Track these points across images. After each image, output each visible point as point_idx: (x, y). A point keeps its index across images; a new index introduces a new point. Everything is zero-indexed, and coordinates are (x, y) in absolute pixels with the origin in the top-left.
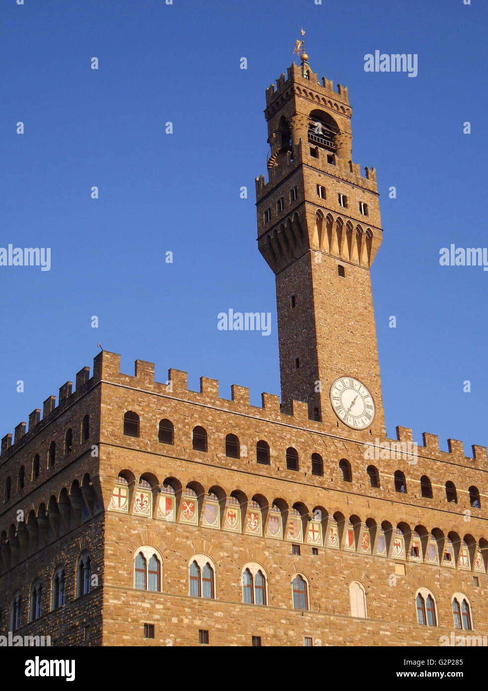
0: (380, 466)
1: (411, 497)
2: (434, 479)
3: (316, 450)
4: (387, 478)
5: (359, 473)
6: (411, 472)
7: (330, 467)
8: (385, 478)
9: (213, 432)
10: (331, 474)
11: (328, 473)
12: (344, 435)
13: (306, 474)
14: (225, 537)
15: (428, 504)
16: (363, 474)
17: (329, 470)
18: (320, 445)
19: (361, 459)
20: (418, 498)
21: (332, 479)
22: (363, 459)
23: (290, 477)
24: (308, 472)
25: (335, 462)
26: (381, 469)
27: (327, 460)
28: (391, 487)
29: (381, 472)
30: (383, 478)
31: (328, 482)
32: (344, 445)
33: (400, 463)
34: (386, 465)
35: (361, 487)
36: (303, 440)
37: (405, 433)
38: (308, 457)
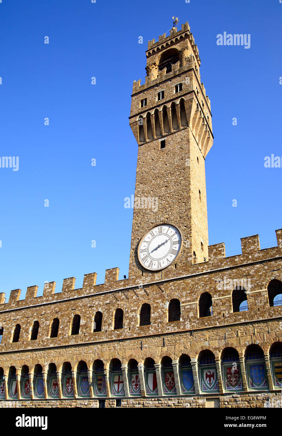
0: (182, 296)
1: (217, 317)
2: (251, 286)
3: (118, 307)
4: (188, 307)
5: (158, 312)
7: (129, 317)
9: (43, 322)
10: (129, 324)
11: (126, 324)
12: (148, 280)
13: (106, 331)
16: (163, 312)
17: (128, 321)
18: (123, 299)
19: (162, 297)
20: (227, 315)
21: (130, 328)
22: (164, 297)
23: (92, 339)
24: (108, 329)
25: (135, 311)
26: (183, 300)
27: (127, 312)
28: (193, 315)
29: (183, 303)
30: (184, 308)
31: (126, 332)
32: (145, 291)
33: (206, 285)
34: (190, 293)
35: (158, 326)
36: (108, 302)
37: (215, 250)
38: (110, 315)
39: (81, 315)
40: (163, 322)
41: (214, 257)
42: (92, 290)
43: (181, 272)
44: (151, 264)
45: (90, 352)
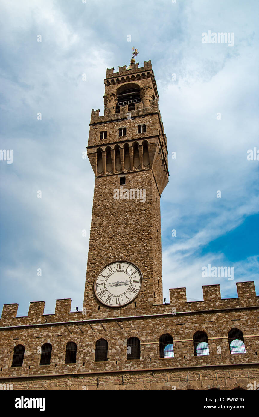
0: (142, 335)
1: (178, 359)
2: (212, 332)
3: (71, 340)
4: (149, 346)
5: (116, 349)
6: (181, 332)
7: (84, 351)
8: (147, 346)
10: (84, 359)
11: (80, 358)
12: (104, 316)
13: (56, 365)
15: (202, 363)
16: (121, 348)
17: (82, 355)
18: (77, 333)
19: (121, 334)
20: (188, 358)
21: (84, 363)
22: (123, 334)
23: (39, 372)
24: (59, 363)
25: (90, 345)
26: (143, 339)
27: (81, 346)
28: (153, 355)
29: (143, 342)
30: (145, 347)
31: (79, 367)
32: (102, 326)
33: (167, 327)
34: (150, 333)
35: (116, 363)
36: (59, 333)
37: (176, 294)
38: (61, 348)
39: (26, 346)
40: (121, 359)
41: (176, 300)
42: (40, 320)
43: (141, 311)
44: (109, 299)
45: (36, 386)
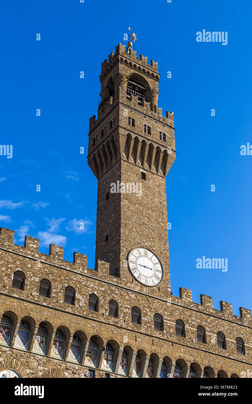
0: (165, 315)
1: (188, 340)
2: (208, 329)
3: (113, 298)
4: (169, 324)
5: (147, 318)
6: (190, 322)
7: (124, 311)
8: (168, 324)
9: (30, 276)
10: (124, 317)
11: (122, 316)
12: (137, 289)
13: (103, 314)
14: (32, 358)
15: (203, 348)
16: (151, 319)
17: (123, 314)
18: (117, 294)
20: (194, 342)
21: (125, 321)
22: (151, 308)
23: (90, 315)
24: (105, 313)
25: (128, 308)
26: (165, 318)
27: (122, 306)
28: (172, 331)
29: (165, 320)
30: (167, 324)
31: (121, 322)
32: (136, 296)
33: (181, 314)
34: (170, 315)
35: (148, 329)
36: (103, 289)
37: (186, 293)
38: (106, 302)
39: (76, 289)
40: (151, 327)
41: (186, 297)
42: (86, 271)
43: (163, 296)
44: (139, 276)
45: (88, 326)
